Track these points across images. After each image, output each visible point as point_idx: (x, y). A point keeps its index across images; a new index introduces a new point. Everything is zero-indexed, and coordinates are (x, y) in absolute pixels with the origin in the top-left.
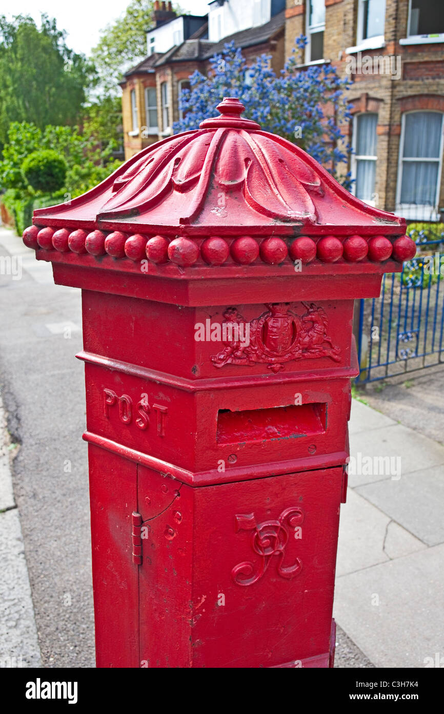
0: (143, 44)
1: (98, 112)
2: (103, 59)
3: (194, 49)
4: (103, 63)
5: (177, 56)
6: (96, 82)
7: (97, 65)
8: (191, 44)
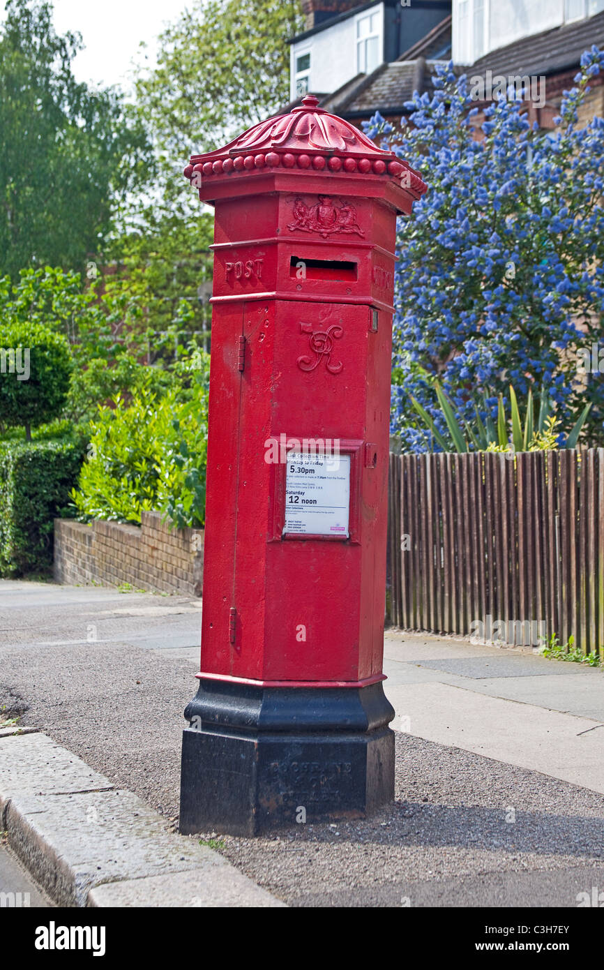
0: (277, 72)
1: (144, 254)
2: (166, 112)
3: (410, 82)
4: (165, 121)
5: (363, 101)
6: (145, 173)
7: (149, 127)
8: (402, 70)
